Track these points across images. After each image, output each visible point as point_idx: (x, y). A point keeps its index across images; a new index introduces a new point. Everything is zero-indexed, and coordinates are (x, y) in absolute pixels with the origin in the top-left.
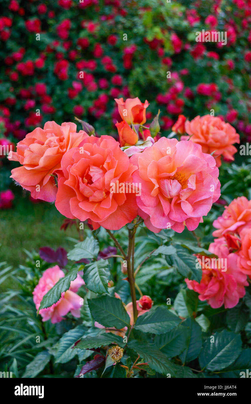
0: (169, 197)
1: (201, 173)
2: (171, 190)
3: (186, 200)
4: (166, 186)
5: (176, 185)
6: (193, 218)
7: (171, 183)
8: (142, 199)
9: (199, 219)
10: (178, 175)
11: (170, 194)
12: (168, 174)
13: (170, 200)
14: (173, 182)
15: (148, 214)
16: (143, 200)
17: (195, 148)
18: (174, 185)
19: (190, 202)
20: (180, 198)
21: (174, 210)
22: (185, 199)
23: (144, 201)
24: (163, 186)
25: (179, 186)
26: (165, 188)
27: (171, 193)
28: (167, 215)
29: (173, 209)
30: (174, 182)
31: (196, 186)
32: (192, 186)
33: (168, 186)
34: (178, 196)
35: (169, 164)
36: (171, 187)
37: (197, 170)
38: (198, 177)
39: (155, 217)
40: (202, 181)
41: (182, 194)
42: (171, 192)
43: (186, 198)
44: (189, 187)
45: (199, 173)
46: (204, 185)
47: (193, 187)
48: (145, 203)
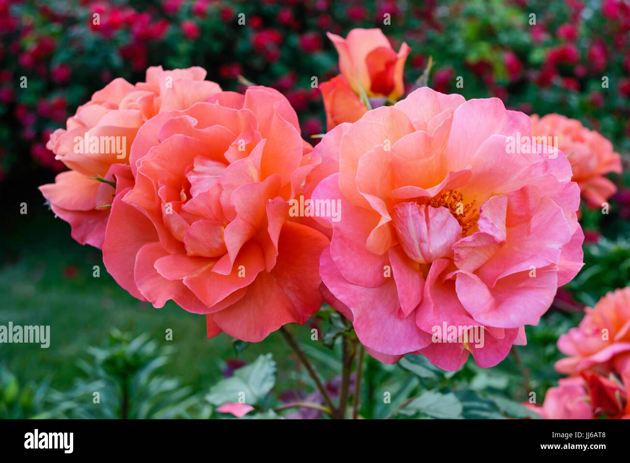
0: (420, 259)
1: (523, 192)
2: (425, 237)
3: (476, 272)
4: (411, 223)
5: (444, 224)
6: (493, 328)
7: (430, 216)
8: (335, 259)
9: (511, 333)
10: (455, 198)
11: (421, 249)
12: (417, 191)
13: (424, 269)
14: (435, 215)
15: (346, 303)
16: (337, 261)
17: (511, 122)
18: (438, 222)
19: (484, 280)
20: (456, 263)
21: (431, 300)
22: (472, 268)
23: (343, 265)
24: (403, 223)
25: (454, 226)
26: (407, 228)
27: (425, 246)
28: (409, 312)
29: (429, 295)
30: (439, 215)
31: (507, 232)
32: (491, 229)
33: (415, 225)
34: (450, 259)
35: (426, 160)
36: (428, 228)
37: (513, 185)
38: (515, 205)
39: (371, 316)
40: (527, 219)
41: (462, 253)
42: (425, 242)
43: (476, 268)
44: (482, 231)
45: (516, 191)
46: (531, 231)
47: (497, 231)
48: (343, 273)
